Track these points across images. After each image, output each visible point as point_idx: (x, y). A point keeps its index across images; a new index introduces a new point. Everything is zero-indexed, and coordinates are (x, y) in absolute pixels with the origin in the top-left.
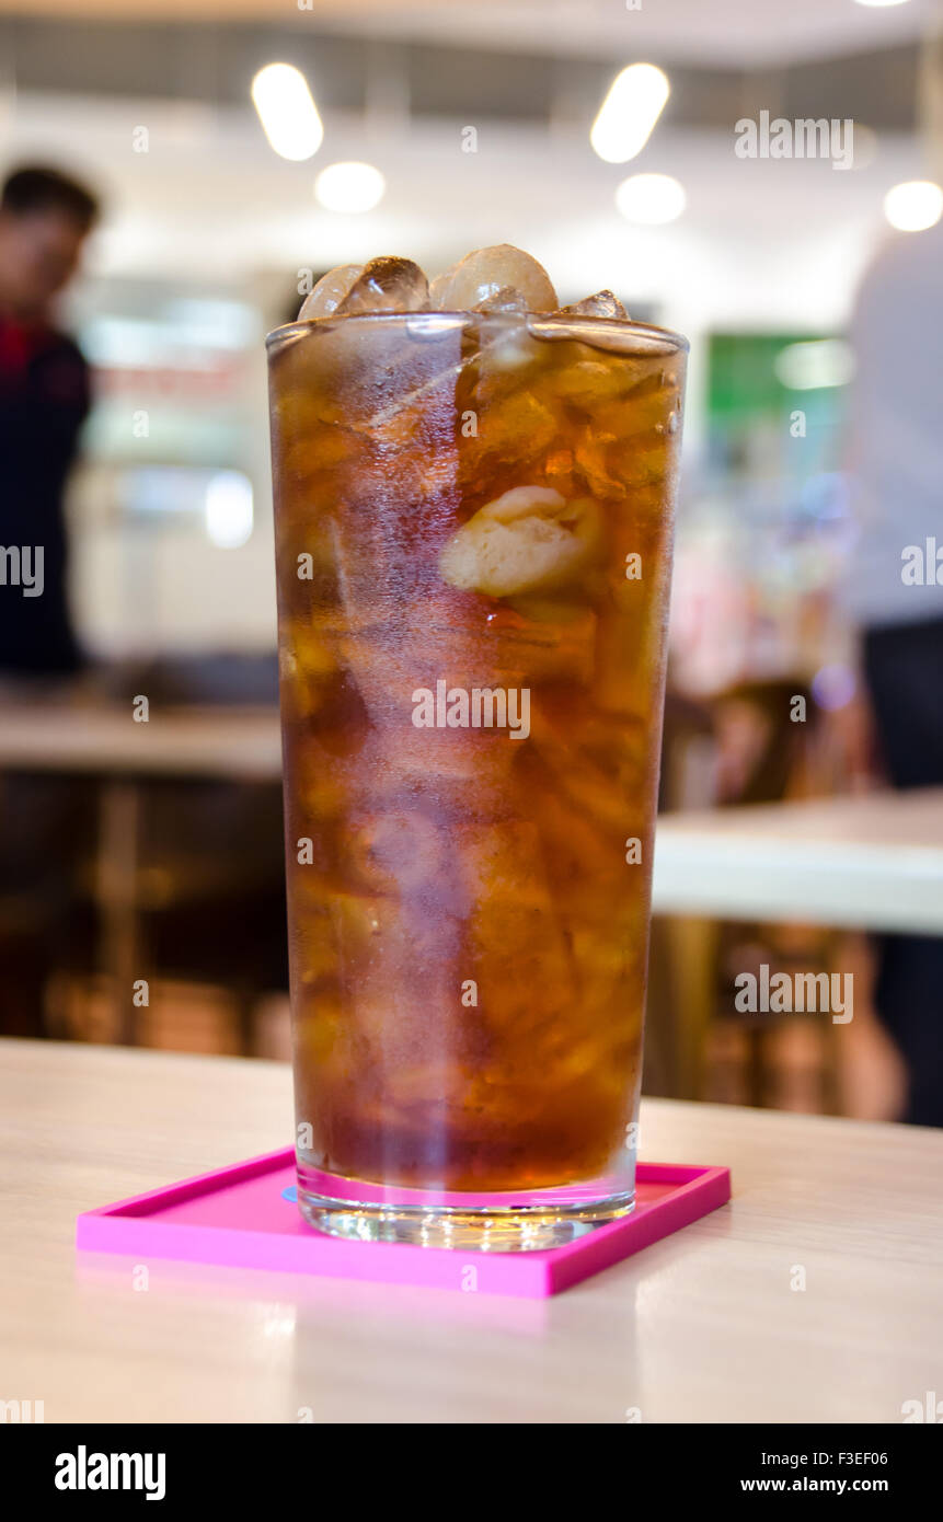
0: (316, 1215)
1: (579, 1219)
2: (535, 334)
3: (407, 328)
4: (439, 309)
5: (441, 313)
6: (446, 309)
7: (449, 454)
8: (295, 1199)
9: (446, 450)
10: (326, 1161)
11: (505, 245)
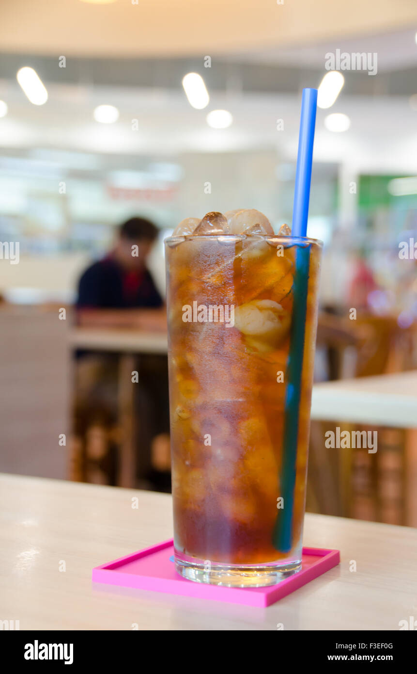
0: (181, 570)
1: (280, 572)
2: (270, 243)
3: (218, 241)
4: (228, 233)
5: (229, 235)
6: (231, 234)
7: (230, 288)
8: (174, 561)
9: (230, 286)
10: (184, 550)
11: (254, 210)
